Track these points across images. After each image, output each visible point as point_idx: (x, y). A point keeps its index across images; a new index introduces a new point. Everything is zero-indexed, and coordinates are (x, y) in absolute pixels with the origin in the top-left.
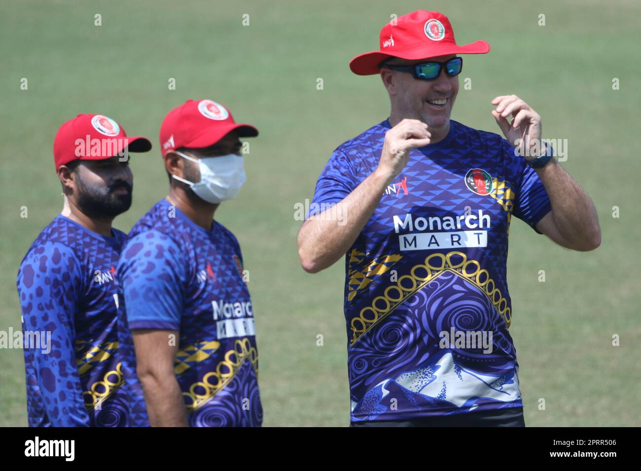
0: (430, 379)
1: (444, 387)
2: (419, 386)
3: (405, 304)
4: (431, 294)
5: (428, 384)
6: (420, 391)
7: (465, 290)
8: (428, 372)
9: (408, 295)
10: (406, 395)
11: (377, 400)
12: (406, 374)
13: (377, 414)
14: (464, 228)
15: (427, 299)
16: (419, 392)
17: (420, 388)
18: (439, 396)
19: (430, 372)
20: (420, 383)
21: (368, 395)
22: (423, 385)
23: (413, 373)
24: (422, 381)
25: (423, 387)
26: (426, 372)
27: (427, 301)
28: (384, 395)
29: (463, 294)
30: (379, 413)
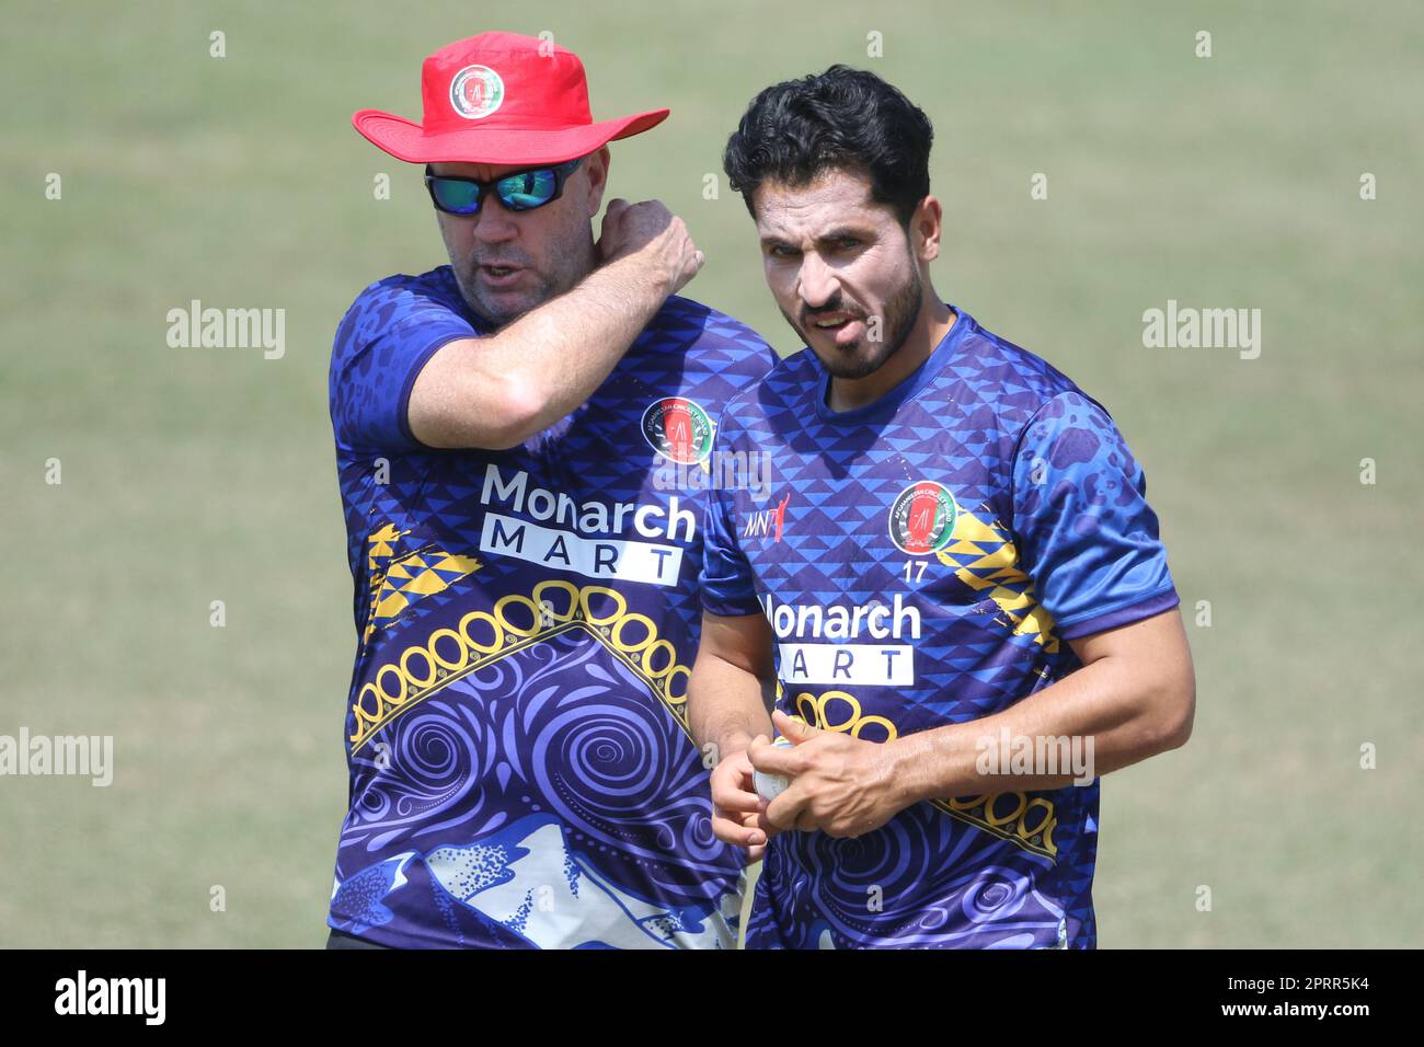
0: (496, 876)
1: (527, 903)
2: (468, 886)
3: (469, 678)
4: (534, 672)
5: (491, 886)
6: (468, 898)
7: (614, 681)
8: (497, 857)
9: (478, 662)
10: (436, 899)
11: (379, 893)
12: (448, 850)
13: (369, 924)
14: (629, 533)
15: (523, 683)
16: (466, 900)
17: (471, 891)
18: (510, 920)
19: (501, 859)
20: (472, 881)
21: (366, 874)
22: (478, 886)
23: (463, 851)
24: (478, 876)
25: (479, 891)
26: (491, 856)
27: (521, 686)
28: (395, 886)
29: (609, 689)
30: (373, 921)
